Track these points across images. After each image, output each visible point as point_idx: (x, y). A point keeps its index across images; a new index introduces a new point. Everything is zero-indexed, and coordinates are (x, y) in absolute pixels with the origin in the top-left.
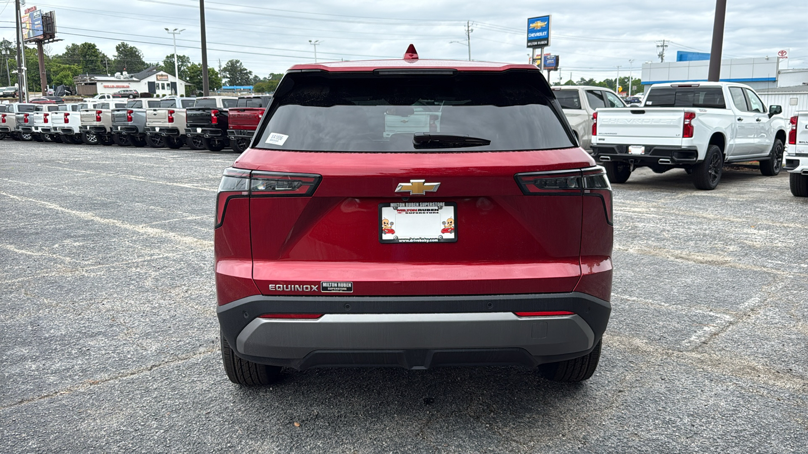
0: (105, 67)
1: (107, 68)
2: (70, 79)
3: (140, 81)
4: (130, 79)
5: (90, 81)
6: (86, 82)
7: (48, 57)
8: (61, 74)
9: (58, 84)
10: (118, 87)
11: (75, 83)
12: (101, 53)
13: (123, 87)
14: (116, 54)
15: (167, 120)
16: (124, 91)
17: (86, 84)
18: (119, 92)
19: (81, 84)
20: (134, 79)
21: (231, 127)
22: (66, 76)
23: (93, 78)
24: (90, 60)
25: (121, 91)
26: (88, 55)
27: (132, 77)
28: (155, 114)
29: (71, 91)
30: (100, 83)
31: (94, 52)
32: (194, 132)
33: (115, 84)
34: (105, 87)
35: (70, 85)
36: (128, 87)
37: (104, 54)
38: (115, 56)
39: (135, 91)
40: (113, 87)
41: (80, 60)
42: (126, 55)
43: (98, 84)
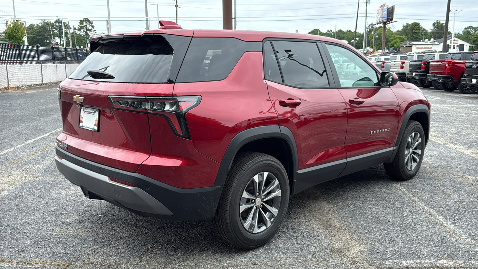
0: (423, 36)
1: (424, 36)
2: (398, 44)
3: (439, 44)
4: (434, 43)
5: (409, 45)
6: (406, 45)
7: (392, 31)
8: (394, 41)
9: (391, 47)
10: (425, 48)
11: (400, 46)
12: (422, 28)
13: (428, 48)
14: (432, 28)
15: (400, 67)
16: (428, 50)
17: (406, 47)
18: (425, 51)
19: (403, 46)
20: (436, 43)
21: (430, 73)
22: (396, 42)
23: (411, 43)
24: (415, 32)
25: (426, 50)
26: (414, 29)
27: (435, 42)
28: (394, 64)
29: (397, 51)
30: (415, 46)
31: (418, 27)
32: (412, 75)
33: (423, 46)
34: (417, 48)
35: (398, 47)
36: (431, 48)
37: (424, 29)
38: (431, 29)
39: (435, 50)
40: (422, 48)
41: (409, 33)
42: (438, 28)
43: (413, 47)
